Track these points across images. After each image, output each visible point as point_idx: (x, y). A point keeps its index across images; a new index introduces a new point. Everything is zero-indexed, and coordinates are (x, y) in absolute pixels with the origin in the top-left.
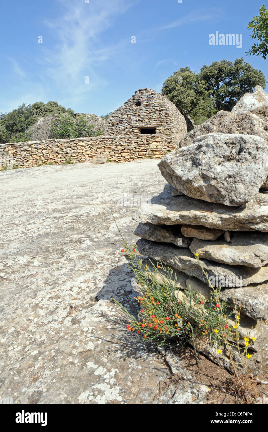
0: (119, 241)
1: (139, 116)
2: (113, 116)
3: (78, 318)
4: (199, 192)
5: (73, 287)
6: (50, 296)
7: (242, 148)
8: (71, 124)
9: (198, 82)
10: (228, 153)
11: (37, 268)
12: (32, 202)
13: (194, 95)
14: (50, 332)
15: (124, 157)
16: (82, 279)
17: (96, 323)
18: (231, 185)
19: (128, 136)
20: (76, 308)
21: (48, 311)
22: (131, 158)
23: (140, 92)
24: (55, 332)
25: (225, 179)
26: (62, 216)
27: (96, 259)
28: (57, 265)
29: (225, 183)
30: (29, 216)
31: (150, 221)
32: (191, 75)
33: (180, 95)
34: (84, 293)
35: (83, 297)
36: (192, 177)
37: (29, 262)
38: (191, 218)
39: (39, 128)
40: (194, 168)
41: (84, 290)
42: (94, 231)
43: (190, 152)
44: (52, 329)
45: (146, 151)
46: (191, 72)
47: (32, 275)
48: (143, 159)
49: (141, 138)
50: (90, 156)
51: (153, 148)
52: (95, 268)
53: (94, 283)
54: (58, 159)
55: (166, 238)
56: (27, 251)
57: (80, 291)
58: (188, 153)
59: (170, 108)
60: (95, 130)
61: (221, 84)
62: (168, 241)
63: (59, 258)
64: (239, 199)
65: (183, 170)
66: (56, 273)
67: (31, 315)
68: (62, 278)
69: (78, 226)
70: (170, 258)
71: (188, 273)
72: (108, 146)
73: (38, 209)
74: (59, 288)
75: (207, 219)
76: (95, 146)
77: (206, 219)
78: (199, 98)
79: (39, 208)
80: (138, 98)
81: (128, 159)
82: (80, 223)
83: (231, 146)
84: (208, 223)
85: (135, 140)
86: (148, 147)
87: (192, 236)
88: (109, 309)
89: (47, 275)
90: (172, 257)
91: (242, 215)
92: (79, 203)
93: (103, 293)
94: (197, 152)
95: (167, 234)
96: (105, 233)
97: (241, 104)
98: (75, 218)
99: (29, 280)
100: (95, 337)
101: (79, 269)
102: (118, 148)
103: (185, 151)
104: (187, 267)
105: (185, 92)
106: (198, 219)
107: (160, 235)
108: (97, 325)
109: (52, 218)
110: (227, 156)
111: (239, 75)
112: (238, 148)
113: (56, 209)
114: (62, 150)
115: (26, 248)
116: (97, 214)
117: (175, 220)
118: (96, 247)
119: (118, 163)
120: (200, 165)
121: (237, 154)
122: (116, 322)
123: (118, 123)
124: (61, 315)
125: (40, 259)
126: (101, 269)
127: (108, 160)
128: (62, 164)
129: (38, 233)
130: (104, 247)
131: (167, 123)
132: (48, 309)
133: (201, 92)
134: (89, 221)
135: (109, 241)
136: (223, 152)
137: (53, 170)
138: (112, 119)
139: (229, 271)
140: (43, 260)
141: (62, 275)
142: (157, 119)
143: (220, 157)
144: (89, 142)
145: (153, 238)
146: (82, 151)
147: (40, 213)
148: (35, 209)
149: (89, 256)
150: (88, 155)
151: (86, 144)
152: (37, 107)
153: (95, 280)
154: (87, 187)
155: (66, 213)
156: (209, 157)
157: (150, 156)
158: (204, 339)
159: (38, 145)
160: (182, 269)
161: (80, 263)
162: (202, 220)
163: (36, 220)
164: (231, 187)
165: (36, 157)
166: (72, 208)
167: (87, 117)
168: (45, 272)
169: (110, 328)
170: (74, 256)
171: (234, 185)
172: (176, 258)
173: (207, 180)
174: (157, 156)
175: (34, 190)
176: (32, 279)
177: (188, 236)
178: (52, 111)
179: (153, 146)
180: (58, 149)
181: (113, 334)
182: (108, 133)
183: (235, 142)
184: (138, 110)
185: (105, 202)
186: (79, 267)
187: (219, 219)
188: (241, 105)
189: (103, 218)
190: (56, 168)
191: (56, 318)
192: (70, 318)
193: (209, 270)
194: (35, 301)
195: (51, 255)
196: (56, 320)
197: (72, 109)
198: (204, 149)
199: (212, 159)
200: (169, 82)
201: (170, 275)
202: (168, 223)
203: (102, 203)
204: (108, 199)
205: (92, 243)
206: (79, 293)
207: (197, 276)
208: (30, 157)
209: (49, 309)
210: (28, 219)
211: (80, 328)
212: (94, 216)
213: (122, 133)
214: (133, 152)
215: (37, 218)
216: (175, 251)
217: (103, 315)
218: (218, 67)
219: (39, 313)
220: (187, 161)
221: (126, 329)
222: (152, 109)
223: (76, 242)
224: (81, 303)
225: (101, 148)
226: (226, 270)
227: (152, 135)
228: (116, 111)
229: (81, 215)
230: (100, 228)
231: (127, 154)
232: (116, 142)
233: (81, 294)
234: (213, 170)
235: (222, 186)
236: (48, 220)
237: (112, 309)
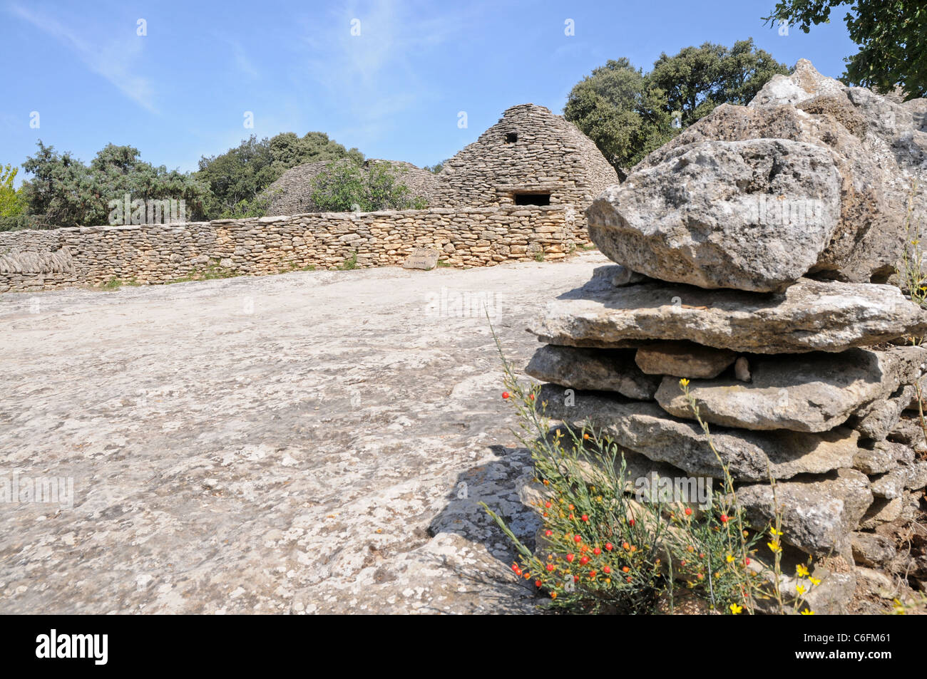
0: (475, 420)
1: (513, 165)
2: (453, 164)
3: (390, 569)
4: (681, 262)
5: (374, 508)
6: (323, 525)
7: (779, 166)
8: (356, 182)
9: (649, 93)
10: (746, 175)
11: (290, 470)
12: (273, 342)
13: (639, 121)
14: (325, 598)
15: (478, 256)
16: (395, 491)
17: (432, 580)
18: (755, 244)
19: (487, 210)
20: (384, 551)
21: (319, 556)
22: (493, 259)
23: (517, 111)
24: (338, 598)
25: (742, 229)
26: (343, 369)
27: (424, 455)
28: (336, 464)
29: (742, 239)
30: (268, 369)
31: (567, 333)
32: (632, 76)
33: (605, 120)
34: (401, 521)
35: (398, 528)
36: (667, 228)
37: (271, 457)
38: (662, 322)
39: (284, 190)
40: (669, 209)
41: (401, 514)
42: (417, 398)
43: (659, 177)
44: (331, 592)
45: (528, 244)
46: (632, 69)
47: (280, 483)
48: (521, 261)
49: (518, 213)
50: (399, 251)
51: (544, 237)
52: (423, 472)
53: (422, 500)
54: (328, 259)
55: (601, 379)
56: (266, 435)
57: (390, 516)
58: (655, 180)
59: (584, 149)
60: (411, 198)
61: (701, 96)
62: (604, 384)
63: (339, 452)
64: (774, 274)
65: (643, 215)
66: (335, 482)
67: (280, 564)
68: (349, 490)
69: (379, 389)
70: (608, 421)
71: (652, 454)
72: (441, 231)
73: (286, 355)
74: (342, 509)
75: (700, 321)
76: (412, 231)
77: (696, 323)
78: (648, 128)
79: (288, 352)
80: (511, 126)
81: (487, 261)
82: (383, 383)
83: (754, 162)
84: (701, 332)
85: (503, 218)
86: (533, 236)
87: (661, 372)
88: (459, 553)
89: (313, 484)
90: (615, 420)
91: (779, 312)
92: (379, 346)
93: (446, 519)
94: (677, 176)
95: (603, 371)
96: (442, 403)
97: (765, 97)
98: (373, 372)
99: (273, 494)
100: (431, 609)
101: (387, 473)
102: (463, 235)
103: (648, 175)
104: (650, 440)
105: (618, 114)
106: (679, 324)
107: (586, 372)
108: (435, 584)
109: (320, 372)
110: (745, 180)
111: (741, 76)
112: (770, 165)
113: (329, 355)
114: (338, 237)
115: (264, 431)
116: (423, 366)
117: (625, 327)
118: (423, 431)
119: (464, 269)
120: (685, 201)
121: (766, 178)
122: (477, 580)
123: (464, 181)
124: (349, 563)
125: (296, 452)
126: (436, 474)
127: (441, 263)
128: (335, 270)
129: (289, 401)
130: (440, 431)
131: (576, 181)
132: (319, 552)
133: (654, 115)
134: (405, 379)
135: (453, 419)
136: (737, 172)
137: (315, 282)
138: (451, 170)
139: (747, 444)
140: (303, 455)
141: (348, 484)
142: (554, 173)
143: (730, 184)
144: (399, 221)
145: (569, 379)
146: (382, 241)
147: (291, 362)
148: (280, 355)
149: (409, 449)
150: (396, 250)
151: (392, 226)
152: (281, 144)
153: (424, 494)
154: (396, 315)
155: (350, 362)
156: (705, 184)
157: (536, 254)
158: (688, 608)
159: (282, 226)
160: (638, 446)
161: (388, 462)
162: (687, 325)
163: (284, 376)
164: (756, 247)
165: (278, 253)
166: (365, 354)
167: (393, 168)
168: (308, 478)
169: (465, 590)
170: (374, 446)
171: (761, 243)
172: (625, 420)
173: (700, 233)
174: (552, 255)
175: (276, 319)
176: (280, 491)
177: (651, 373)
178: (315, 154)
179: (544, 232)
180: (328, 235)
181: (472, 604)
182: (441, 202)
183: (761, 153)
184: (510, 152)
185: (438, 345)
186: (386, 470)
187: (728, 322)
188: (764, 100)
189: (437, 373)
190: (322, 277)
191: (338, 569)
192: (371, 570)
193: (702, 442)
194: (289, 536)
195: (320, 446)
196: (338, 575)
197: (360, 151)
198: (693, 167)
199: (711, 188)
200: (581, 91)
201: (611, 457)
202: (609, 337)
203: (431, 345)
204: (445, 338)
205: (413, 421)
206: (389, 520)
207: (672, 461)
208: (265, 251)
209: (322, 552)
210: (266, 373)
211: (395, 590)
212: (414, 369)
213: (474, 203)
214: (499, 246)
215: (286, 372)
216: (620, 407)
217: (447, 565)
218: (693, 60)
219: (299, 560)
220: (653, 198)
221: (501, 595)
222: (542, 151)
223: (377, 419)
224: (395, 540)
225: (424, 235)
226: (741, 441)
227: (541, 207)
228: (461, 154)
229: (387, 367)
230: (431, 394)
231: (485, 250)
232: (460, 223)
233: (393, 523)
234: (713, 210)
235: (735, 245)
236: (310, 375)
237: (467, 553)
